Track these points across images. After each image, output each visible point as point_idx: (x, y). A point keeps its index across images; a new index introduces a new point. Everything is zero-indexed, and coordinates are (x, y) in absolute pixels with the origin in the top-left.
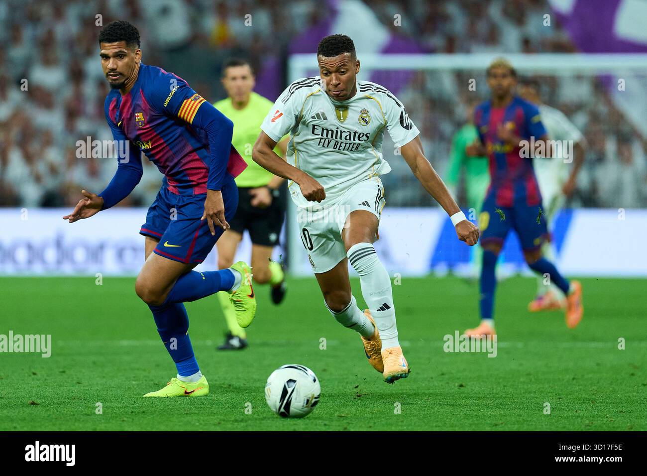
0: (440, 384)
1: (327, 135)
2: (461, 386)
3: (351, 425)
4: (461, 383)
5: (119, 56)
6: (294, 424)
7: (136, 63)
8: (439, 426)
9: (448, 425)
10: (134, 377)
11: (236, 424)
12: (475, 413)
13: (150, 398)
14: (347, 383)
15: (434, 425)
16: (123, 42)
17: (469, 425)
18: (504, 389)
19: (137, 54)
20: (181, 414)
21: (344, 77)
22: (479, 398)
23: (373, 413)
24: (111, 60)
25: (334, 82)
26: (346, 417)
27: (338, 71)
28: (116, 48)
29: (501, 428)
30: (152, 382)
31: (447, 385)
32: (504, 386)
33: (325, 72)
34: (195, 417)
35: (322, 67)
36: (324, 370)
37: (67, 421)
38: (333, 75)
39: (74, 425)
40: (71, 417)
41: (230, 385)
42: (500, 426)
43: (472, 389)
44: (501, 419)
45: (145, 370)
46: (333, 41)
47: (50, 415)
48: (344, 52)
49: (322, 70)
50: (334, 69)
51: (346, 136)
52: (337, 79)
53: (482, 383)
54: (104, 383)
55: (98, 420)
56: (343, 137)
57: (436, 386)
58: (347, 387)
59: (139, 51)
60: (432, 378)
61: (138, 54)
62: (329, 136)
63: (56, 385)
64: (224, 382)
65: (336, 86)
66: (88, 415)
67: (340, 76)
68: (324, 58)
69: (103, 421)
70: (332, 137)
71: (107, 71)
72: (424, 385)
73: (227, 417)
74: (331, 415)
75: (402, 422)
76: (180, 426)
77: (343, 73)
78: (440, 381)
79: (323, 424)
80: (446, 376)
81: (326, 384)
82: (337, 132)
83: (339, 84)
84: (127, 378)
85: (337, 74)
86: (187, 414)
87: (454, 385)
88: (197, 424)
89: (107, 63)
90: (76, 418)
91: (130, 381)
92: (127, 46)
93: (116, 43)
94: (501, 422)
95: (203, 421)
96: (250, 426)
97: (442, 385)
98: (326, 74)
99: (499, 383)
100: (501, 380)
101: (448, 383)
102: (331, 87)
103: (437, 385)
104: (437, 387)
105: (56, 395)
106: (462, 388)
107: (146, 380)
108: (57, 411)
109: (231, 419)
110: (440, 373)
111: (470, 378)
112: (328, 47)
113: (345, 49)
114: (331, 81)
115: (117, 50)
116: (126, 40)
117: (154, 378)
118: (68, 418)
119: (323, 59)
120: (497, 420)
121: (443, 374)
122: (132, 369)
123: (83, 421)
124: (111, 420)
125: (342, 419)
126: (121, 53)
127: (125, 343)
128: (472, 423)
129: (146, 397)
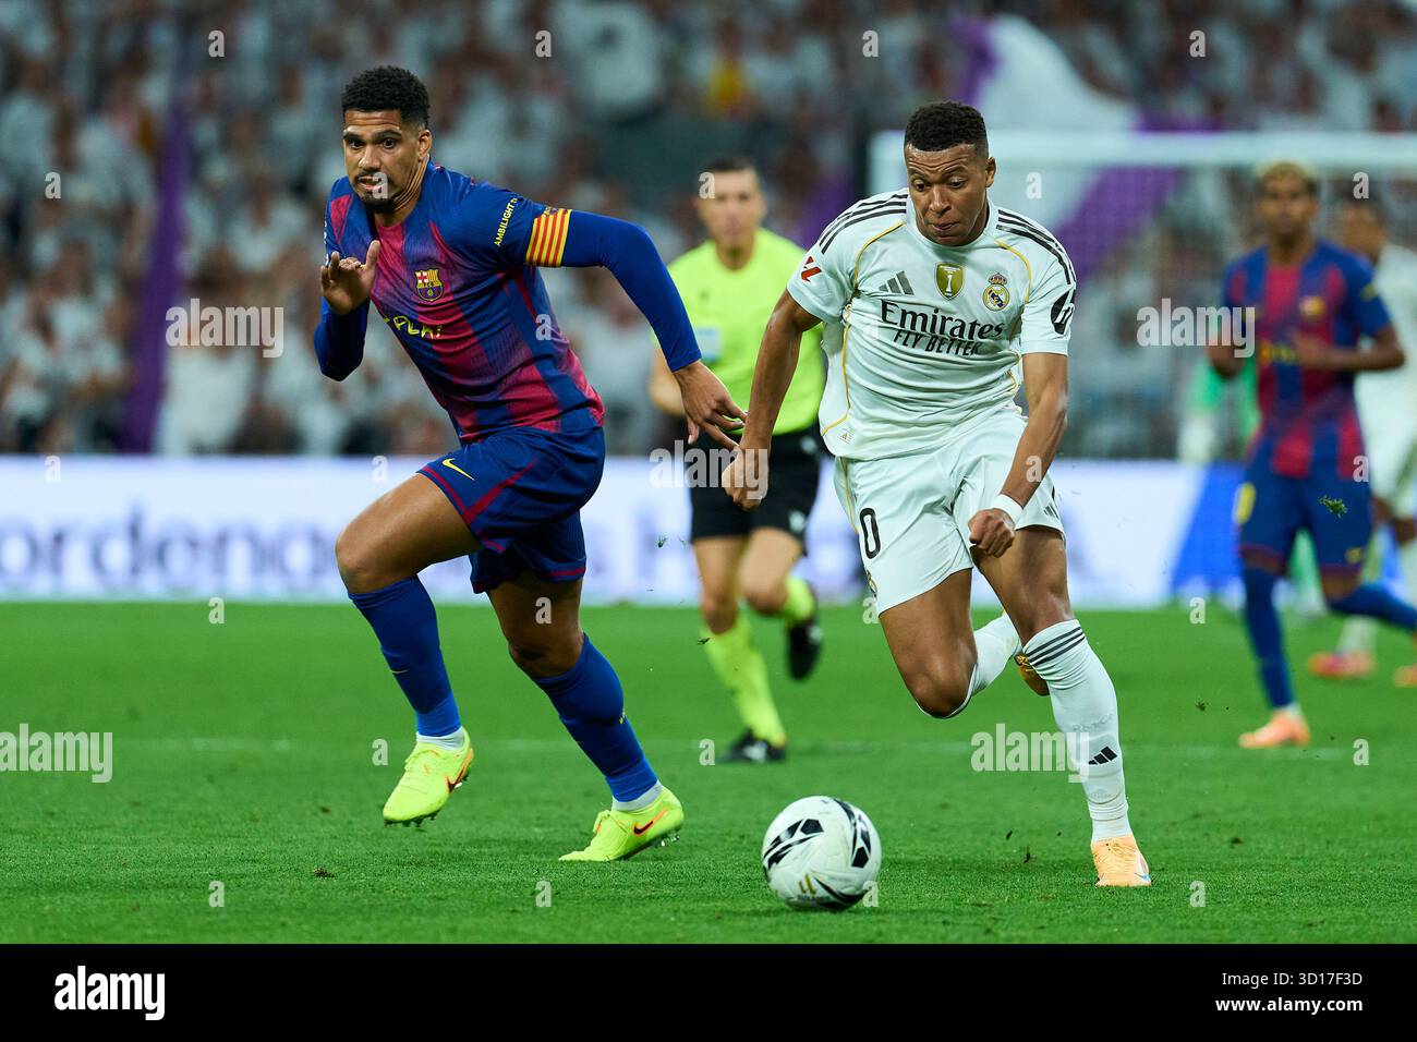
0: (1191, 837)
1: (913, 325)
2: (1236, 841)
3: (1000, 923)
4: (1233, 835)
5: (386, 140)
6: (879, 921)
7: (419, 161)
8: (1188, 927)
9: (1207, 926)
10: (538, 819)
11: (755, 919)
12: (1266, 900)
13: (571, 863)
14: (993, 833)
15: (1179, 923)
16: (396, 113)
17: (1251, 925)
18: (1327, 848)
19: (421, 140)
20: (639, 898)
21: (957, 195)
22: (1274, 868)
23: (1047, 899)
24: (368, 149)
25: (937, 204)
26: (990, 906)
27: (945, 180)
28: (379, 124)
29: (1320, 930)
30: (576, 830)
31: (1205, 839)
32: (1328, 842)
33: (918, 182)
34: (669, 905)
35: (912, 172)
36: (944, 806)
37: (396, 911)
38: (935, 190)
39: (410, 920)
40: (403, 903)
41: (742, 837)
42: (1319, 927)
43: (1258, 849)
44: (1320, 913)
45: (560, 804)
46: (939, 118)
47: (358, 899)
48: (961, 142)
49: (913, 177)
50: (937, 177)
51: (954, 328)
52: (943, 198)
53: (1279, 836)
54: (474, 831)
55: (460, 910)
56: (947, 331)
57: (1182, 842)
58: (993, 843)
59: (427, 134)
60: (1173, 824)
61: (423, 140)
62: (918, 328)
63: (372, 835)
64: (730, 831)
65: (942, 212)
66: (440, 899)
67: (949, 191)
68: (916, 152)
69: (471, 912)
70: (923, 329)
71: (357, 172)
72: (1155, 838)
73: (737, 904)
74: (958, 902)
75: (1111, 916)
76: (635, 923)
77: (957, 186)
78: (1191, 830)
79: (940, 920)
80: (1204, 821)
81: (947, 836)
82: (935, 318)
83: (948, 208)
84: (522, 821)
85: (945, 187)
86: (650, 897)
87: (1221, 839)
88: (673, 919)
89: (358, 155)
90: (413, 906)
91: (528, 827)
92: (404, 123)
93: (378, 114)
94: (1320, 918)
95: (686, 913)
96: (785, 924)
97: (1194, 840)
98: (921, 186)
99: (1316, 837)
100: (1320, 830)
101: (1207, 835)
102: (931, 217)
103: (1184, 838)
104: (1184, 844)
105: (370, 856)
106: (1236, 846)
107: (564, 826)
108: (374, 891)
109: (744, 910)
110: (1191, 813)
111: (1256, 824)
112: (927, 128)
113: (962, 136)
114: (930, 203)
115: (380, 129)
116: (402, 110)
117: (580, 821)
118: (397, 905)
119: (915, 154)
120: (1312, 915)
121: (1196, 816)
122: (533, 802)
123: (428, 912)
124: (488, 910)
125: (981, 910)
126: (392, 136)
127: (519, 745)
128: (1258, 919)
129: (562, 862)
